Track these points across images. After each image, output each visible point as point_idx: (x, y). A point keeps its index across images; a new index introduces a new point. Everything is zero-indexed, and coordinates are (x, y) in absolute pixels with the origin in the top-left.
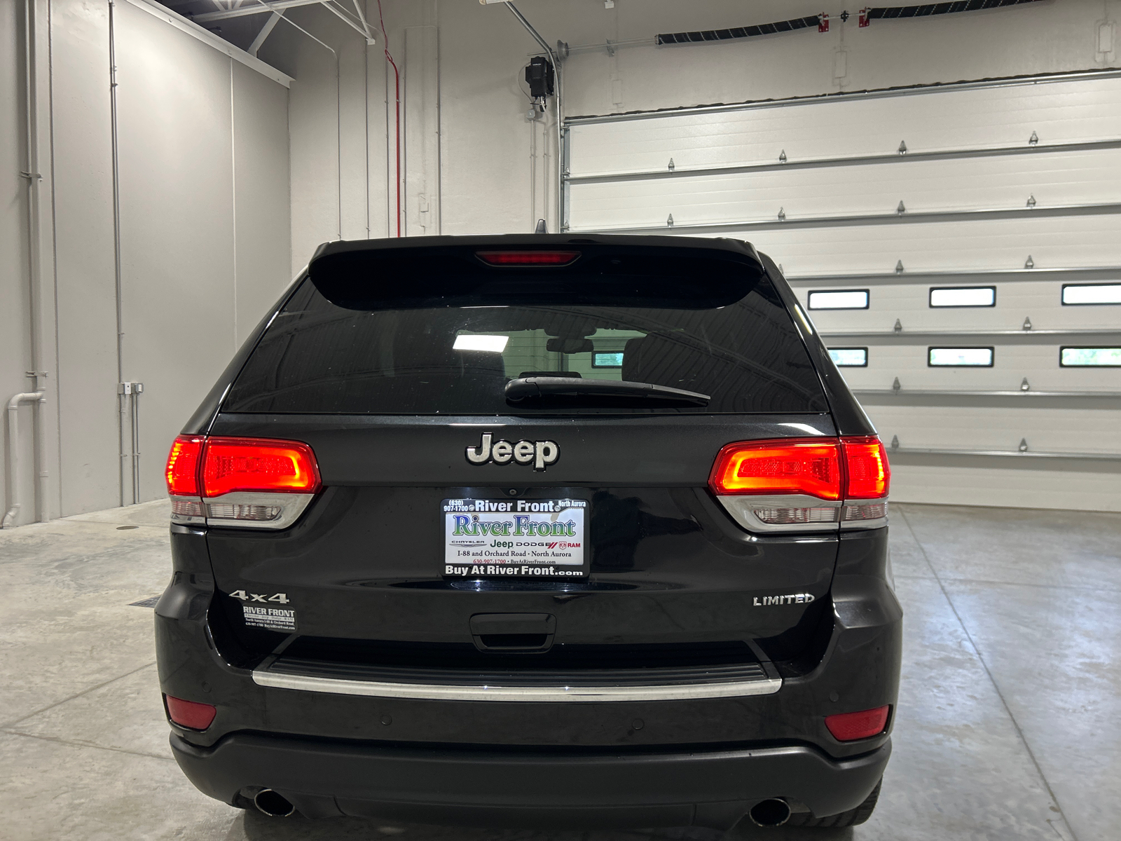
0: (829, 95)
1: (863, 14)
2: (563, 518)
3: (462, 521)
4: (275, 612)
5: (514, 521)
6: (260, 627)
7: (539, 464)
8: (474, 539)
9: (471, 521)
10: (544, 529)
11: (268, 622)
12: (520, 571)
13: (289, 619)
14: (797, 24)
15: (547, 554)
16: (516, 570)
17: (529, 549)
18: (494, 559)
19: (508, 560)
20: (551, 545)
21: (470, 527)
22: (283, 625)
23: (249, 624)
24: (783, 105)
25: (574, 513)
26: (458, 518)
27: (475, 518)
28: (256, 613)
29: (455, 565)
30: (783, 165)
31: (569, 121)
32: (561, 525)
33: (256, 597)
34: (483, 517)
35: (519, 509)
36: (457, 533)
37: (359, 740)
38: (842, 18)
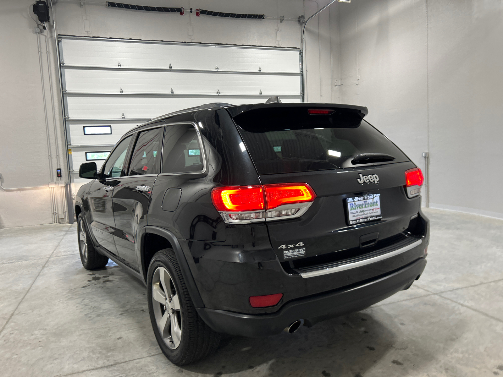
0: (187, 42)
1: (198, 11)
2: (375, 200)
3: (352, 205)
4: (297, 250)
5: (364, 203)
6: (290, 258)
7: (376, 182)
8: (355, 211)
9: (354, 205)
10: (371, 205)
11: (294, 255)
12: (368, 219)
13: (302, 252)
14: (172, 10)
15: (372, 213)
16: (367, 219)
17: (368, 212)
18: (361, 217)
19: (364, 216)
20: (373, 210)
21: (354, 207)
22: (300, 255)
23: (286, 258)
24: (169, 44)
25: (377, 198)
26: (351, 204)
27: (355, 204)
28: (289, 253)
29: (353, 221)
30: (170, 70)
31: (60, 37)
32: (375, 202)
33: (290, 246)
34: (357, 203)
35: (365, 199)
36: (351, 210)
37: (319, 293)
38: (190, 11)
